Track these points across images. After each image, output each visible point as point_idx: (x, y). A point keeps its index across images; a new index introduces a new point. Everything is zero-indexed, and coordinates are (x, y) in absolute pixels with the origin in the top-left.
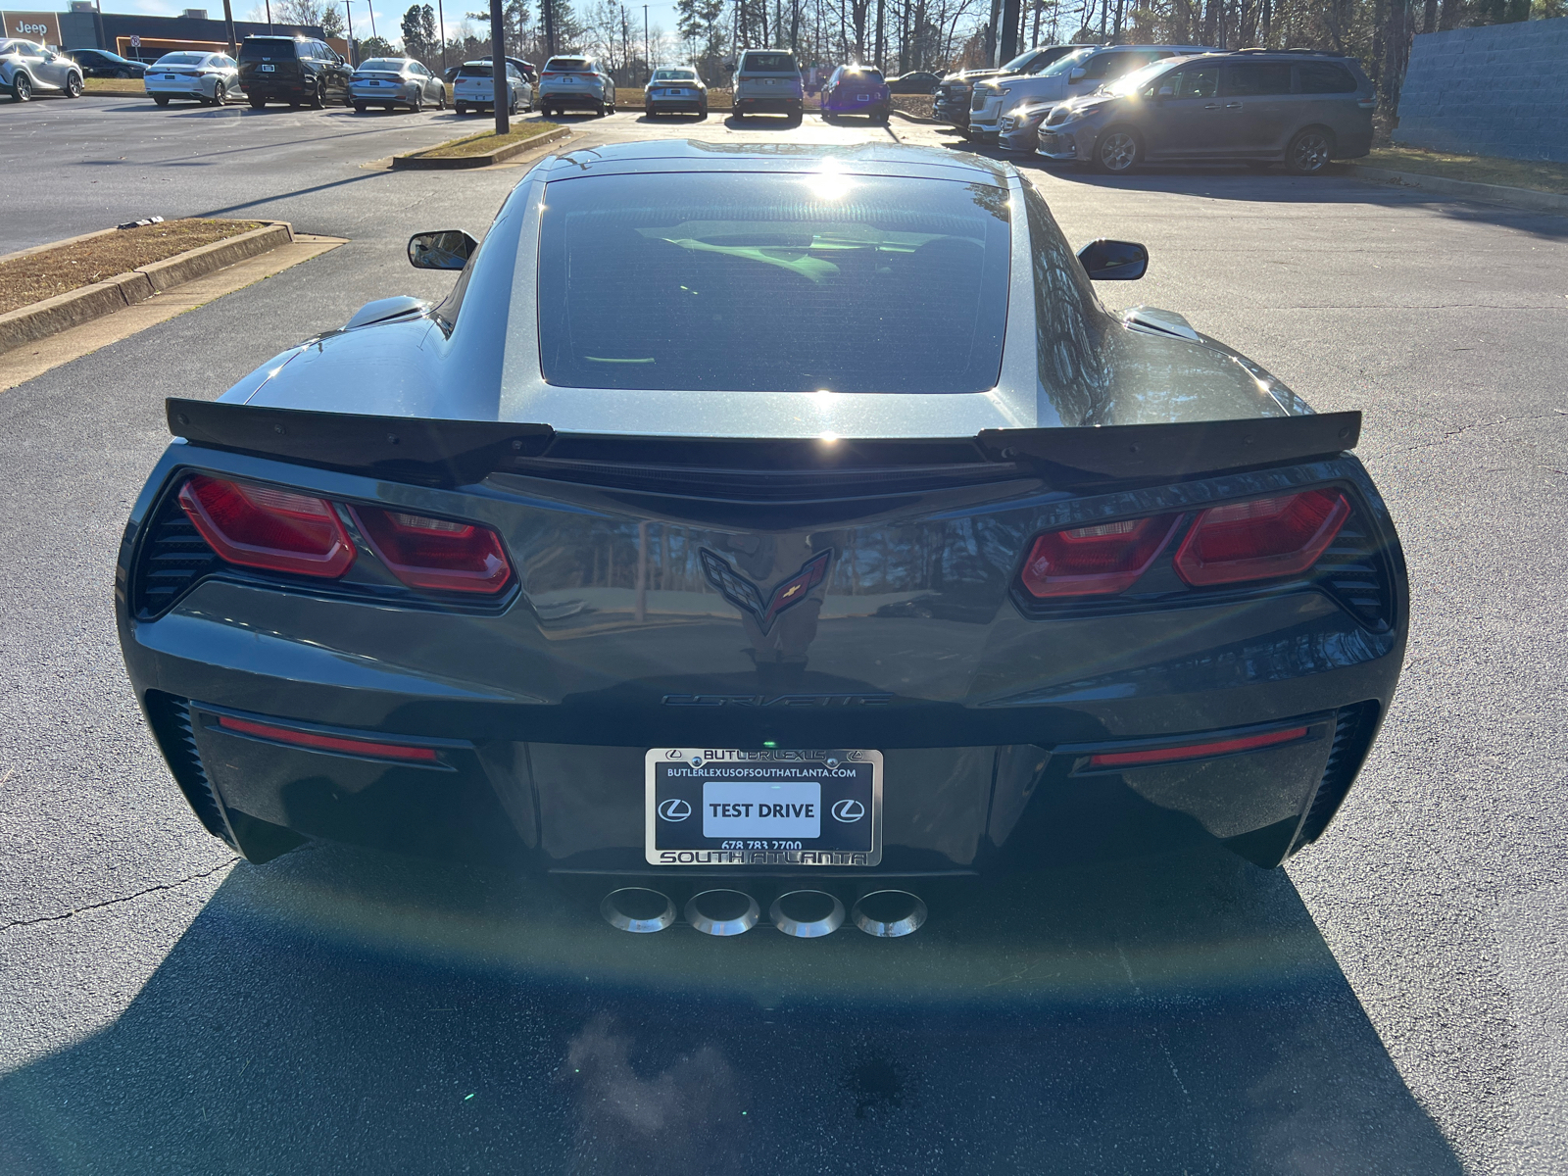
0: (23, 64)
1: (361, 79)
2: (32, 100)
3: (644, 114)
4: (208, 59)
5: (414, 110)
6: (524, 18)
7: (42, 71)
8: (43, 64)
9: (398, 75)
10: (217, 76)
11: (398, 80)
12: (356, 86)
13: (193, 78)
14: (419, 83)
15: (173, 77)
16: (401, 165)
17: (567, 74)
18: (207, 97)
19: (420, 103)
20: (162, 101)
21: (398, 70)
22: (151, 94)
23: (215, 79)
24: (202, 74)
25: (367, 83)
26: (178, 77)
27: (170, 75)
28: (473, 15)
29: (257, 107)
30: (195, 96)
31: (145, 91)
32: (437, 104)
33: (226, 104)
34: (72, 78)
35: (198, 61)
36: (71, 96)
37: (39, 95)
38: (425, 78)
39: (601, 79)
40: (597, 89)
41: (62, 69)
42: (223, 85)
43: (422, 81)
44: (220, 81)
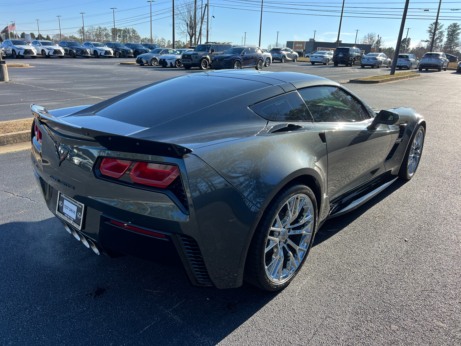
0: (285, 54)
1: (365, 59)
2: (285, 62)
3: (456, 71)
4: (327, 53)
5: (378, 67)
6: (441, 41)
7: (289, 55)
8: (290, 54)
9: (376, 58)
10: (328, 57)
11: (376, 59)
12: (363, 60)
13: (322, 58)
14: (382, 60)
15: (317, 58)
16: (352, 82)
17: (430, 58)
18: (324, 63)
19: (381, 66)
20: (313, 63)
21: (376, 56)
22: (311, 62)
23: (327, 58)
24: (324, 57)
25: (366, 60)
26: (318, 58)
27: (316, 57)
28: (423, 40)
29: (336, 65)
30: (321, 62)
31: (309, 61)
32: (387, 66)
33: (328, 65)
34: (296, 57)
35: (324, 53)
36: (294, 61)
37: (287, 61)
38: (385, 58)
39: (443, 60)
40: (440, 63)
41: (294, 55)
42: (329, 60)
43: (383, 59)
44: (328, 59)
